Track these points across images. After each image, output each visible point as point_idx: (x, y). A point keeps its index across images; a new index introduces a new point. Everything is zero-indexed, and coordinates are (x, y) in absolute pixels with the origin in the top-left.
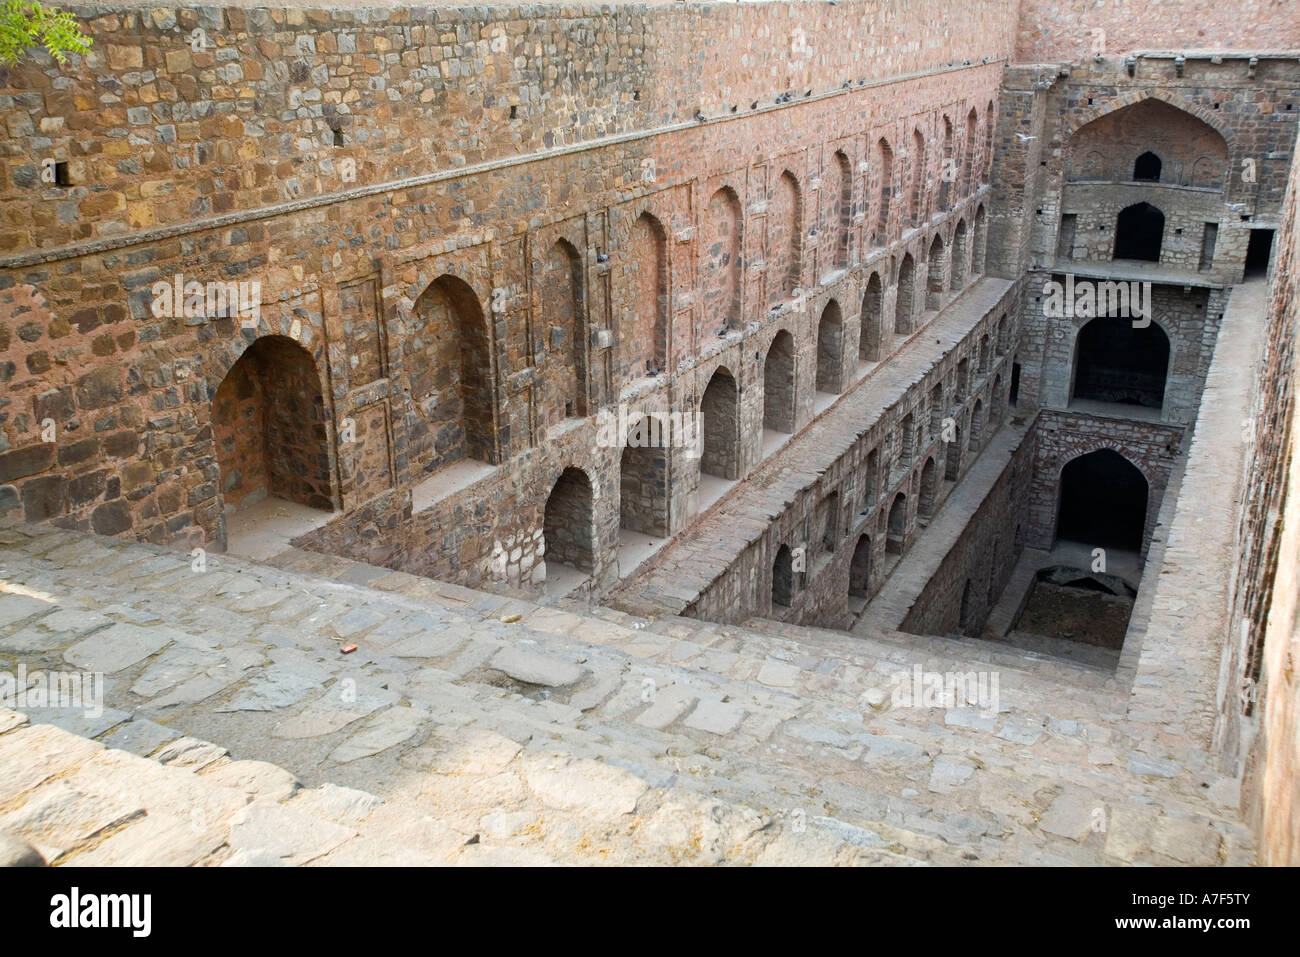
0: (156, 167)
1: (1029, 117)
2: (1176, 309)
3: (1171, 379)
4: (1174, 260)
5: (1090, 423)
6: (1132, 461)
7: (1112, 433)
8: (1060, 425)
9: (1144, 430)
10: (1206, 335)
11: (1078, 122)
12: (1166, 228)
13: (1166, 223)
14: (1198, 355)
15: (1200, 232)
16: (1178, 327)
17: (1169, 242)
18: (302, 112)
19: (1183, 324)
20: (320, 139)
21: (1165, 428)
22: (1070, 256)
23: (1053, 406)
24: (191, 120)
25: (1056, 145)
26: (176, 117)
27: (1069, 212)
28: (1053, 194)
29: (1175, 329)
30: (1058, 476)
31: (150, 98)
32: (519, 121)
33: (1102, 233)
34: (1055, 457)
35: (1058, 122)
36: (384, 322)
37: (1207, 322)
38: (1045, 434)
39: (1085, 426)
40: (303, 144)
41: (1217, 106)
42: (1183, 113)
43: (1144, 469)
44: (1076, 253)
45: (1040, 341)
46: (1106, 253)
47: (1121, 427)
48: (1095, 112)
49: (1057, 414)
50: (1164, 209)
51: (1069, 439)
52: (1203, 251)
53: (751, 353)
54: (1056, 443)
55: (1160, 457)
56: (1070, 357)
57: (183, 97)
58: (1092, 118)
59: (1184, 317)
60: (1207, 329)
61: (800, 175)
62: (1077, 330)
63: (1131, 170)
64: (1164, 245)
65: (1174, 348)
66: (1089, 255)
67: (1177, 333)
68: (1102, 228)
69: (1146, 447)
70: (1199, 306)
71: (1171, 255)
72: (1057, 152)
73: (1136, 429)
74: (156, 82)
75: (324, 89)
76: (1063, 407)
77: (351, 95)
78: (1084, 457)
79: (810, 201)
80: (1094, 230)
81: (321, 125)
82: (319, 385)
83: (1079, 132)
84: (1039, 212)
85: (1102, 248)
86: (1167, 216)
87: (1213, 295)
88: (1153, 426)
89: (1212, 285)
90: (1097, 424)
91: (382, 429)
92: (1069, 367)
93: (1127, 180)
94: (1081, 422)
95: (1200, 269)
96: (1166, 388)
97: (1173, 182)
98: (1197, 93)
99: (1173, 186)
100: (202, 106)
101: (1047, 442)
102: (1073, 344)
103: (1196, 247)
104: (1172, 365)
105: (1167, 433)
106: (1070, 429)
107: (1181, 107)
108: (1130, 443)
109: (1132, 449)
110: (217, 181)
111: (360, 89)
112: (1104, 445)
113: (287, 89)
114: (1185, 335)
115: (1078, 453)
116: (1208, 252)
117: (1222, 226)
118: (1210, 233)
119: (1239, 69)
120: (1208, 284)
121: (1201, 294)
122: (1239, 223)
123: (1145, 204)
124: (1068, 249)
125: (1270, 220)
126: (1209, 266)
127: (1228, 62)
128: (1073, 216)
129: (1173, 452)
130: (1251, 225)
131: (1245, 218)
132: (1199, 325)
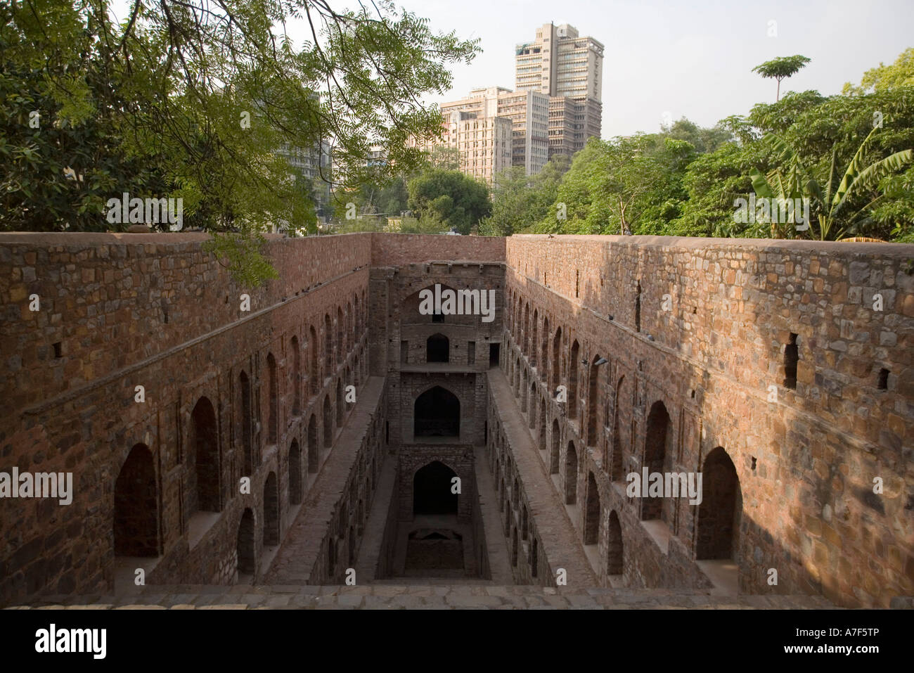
0: (97, 342)
1: (385, 293)
2: (461, 385)
3: (463, 421)
4: (456, 361)
5: (426, 448)
6: (449, 466)
7: (438, 452)
8: (411, 452)
9: (453, 449)
10: (476, 396)
11: (404, 295)
12: (450, 345)
13: (450, 343)
14: (474, 407)
15: (466, 345)
16: (463, 394)
17: (453, 352)
18: (154, 304)
19: (465, 392)
20: (160, 320)
21: (463, 446)
22: (406, 362)
23: (407, 442)
24: (111, 312)
25: (395, 307)
26: (106, 310)
27: (404, 340)
28: (397, 331)
30: (413, 480)
31: (96, 300)
32: (229, 305)
33: (420, 349)
34: (410, 470)
35: (395, 295)
36: (180, 428)
37: (477, 390)
38: (404, 457)
39: (424, 450)
40: (154, 322)
41: (468, 286)
43: (455, 470)
44: (409, 361)
45: (397, 408)
46: (424, 359)
47: (442, 448)
48: (413, 290)
49: (409, 446)
50: (448, 336)
51: (416, 459)
52: (469, 356)
53: (303, 428)
54: (410, 462)
55: (462, 462)
56: (412, 415)
57: (109, 299)
58: (412, 293)
59: (465, 389)
60: (477, 393)
61: (316, 328)
62: (415, 400)
64: (450, 354)
65: (461, 404)
66: (416, 361)
67: (462, 397)
68: (420, 347)
69: (454, 457)
70: (471, 383)
71: (454, 358)
72: (397, 310)
73: (449, 448)
74: (99, 289)
75: (162, 290)
76: (411, 441)
77: (172, 293)
78: (425, 467)
79: (319, 339)
80: (417, 348)
81: (160, 311)
82: (154, 472)
83: (405, 300)
84: (391, 341)
85: (421, 357)
86: (450, 339)
87: (478, 376)
88: (457, 446)
89: (477, 372)
90: (429, 448)
91: (177, 497)
92: (413, 419)
93: (429, 322)
94: (422, 448)
95: (468, 365)
96: (461, 425)
97: (451, 322)
98: (458, 280)
100: (116, 303)
101: (405, 462)
102: (413, 408)
103: (465, 354)
104: (462, 413)
105: (464, 449)
106: (416, 453)
108: (446, 456)
109: (448, 460)
110: (120, 348)
111: (176, 289)
112: (434, 459)
113: (148, 292)
114: (466, 398)
115: (421, 465)
116: (471, 356)
117: (478, 343)
118: (471, 347)
119: (476, 270)
120: (474, 371)
121: (472, 376)
122: (484, 341)
123: (439, 334)
124: (405, 360)
125: (498, 339)
126: (473, 363)
127: (470, 266)
128: (407, 342)
129: (467, 458)
130: (489, 342)
131: (487, 338)
132: (473, 391)
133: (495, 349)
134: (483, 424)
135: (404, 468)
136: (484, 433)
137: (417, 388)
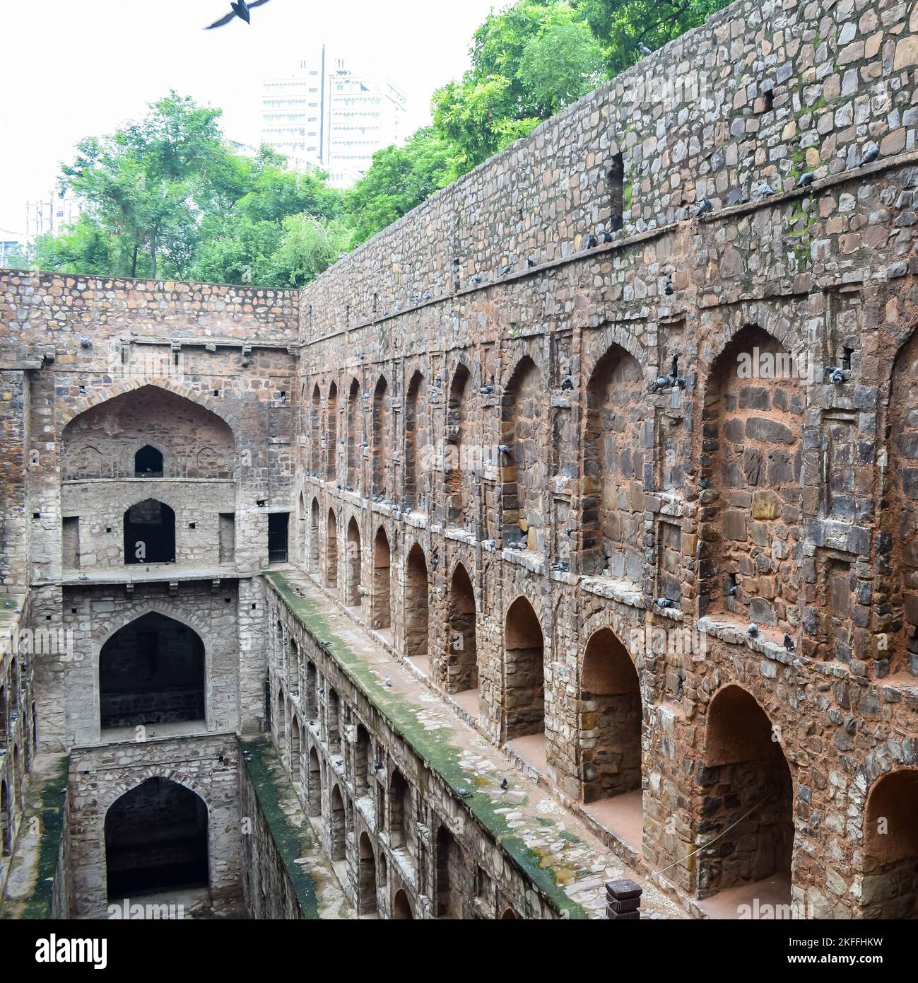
2: (205, 606)
3: (211, 683)
4: (192, 557)
5: (130, 752)
6: (184, 784)
7: (158, 757)
8: (95, 763)
9: (192, 746)
10: (242, 628)
11: (70, 412)
12: (177, 525)
13: (177, 518)
14: (239, 650)
15: (215, 522)
16: (210, 626)
17: (182, 536)
19: (214, 622)
21: (214, 737)
22: (77, 565)
23: (84, 742)
25: (46, 438)
27: (70, 514)
28: (51, 493)
29: (206, 629)
30: (101, 825)
33: (109, 535)
34: (95, 803)
35: (46, 411)
37: (241, 614)
38: (78, 778)
39: (124, 758)
41: (216, 393)
42: (185, 401)
43: (199, 791)
46: (117, 557)
47: (167, 748)
48: (89, 400)
49: (89, 750)
50: (172, 504)
51: (109, 777)
52: (220, 543)
54: (94, 785)
55: (215, 771)
56: (95, 681)
58: (86, 407)
59: (214, 614)
60: (244, 621)
62: (99, 648)
63: (131, 464)
64: (178, 542)
65: (209, 649)
66: (99, 561)
67: (209, 632)
68: (109, 530)
69: (197, 764)
70: (228, 601)
71: (189, 551)
72: (50, 446)
73: (183, 746)
76: (97, 740)
78: (128, 794)
80: (100, 534)
83: (72, 424)
84: (36, 515)
85: (111, 553)
86: (177, 512)
87: (243, 585)
88: (200, 739)
89: (240, 576)
90: (138, 751)
92: (96, 692)
93: (128, 475)
94: (121, 754)
95: (220, 562)
96: (209, 695)
97: (178, 474)
98: (195, 379)
99: (178, 479)
101: (82, 788)
102: (96, 665)
103: (213, 540)
104: (209, 666)
105: (217, 743)
106: (107, 766)
107: (181, 394)
108: (178, 764)
109: (182, 770)
112: (150, 773)
114: (219, 634)
115: (122, 790)
116: (227, 545)
117: (241, 514)
118: (224, 524)
119: (234, 356)
120: (235, 575)
121: (229, 587)
122: (256, 510)
123: (151, 501)
124: (73, 558)
125: (285, 503)
126: (232, 558)
127: (221, 349)
128: (75, 519)
129: (227, 762)
130: (267, 510)
131: (261, 503)
132: (232, 619)
133: (278, 526)
134: (258, 685)
135: (79, 802)
136: (260, 705)
137: (105, 620)
